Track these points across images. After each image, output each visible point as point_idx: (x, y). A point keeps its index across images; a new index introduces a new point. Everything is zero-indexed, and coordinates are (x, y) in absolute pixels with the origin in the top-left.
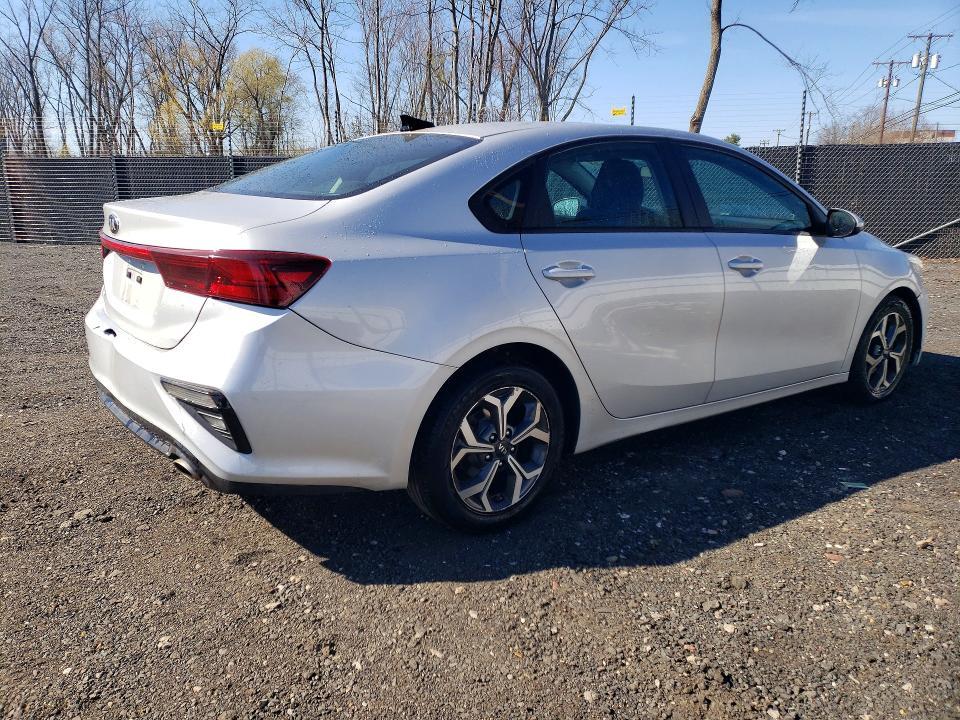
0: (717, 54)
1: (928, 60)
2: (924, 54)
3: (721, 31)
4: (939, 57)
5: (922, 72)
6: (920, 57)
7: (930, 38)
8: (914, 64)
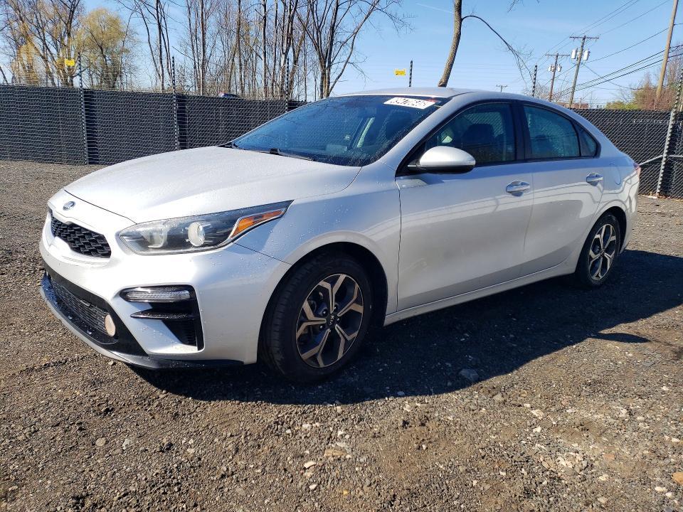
0: (458, 37)
1: (582, 54)
2: (580, 50)
3: (461, 20)
4: (589, 52)
5: (578, 62)
6: (577, 52)
7: (584, 39)
8: (573, 56)
